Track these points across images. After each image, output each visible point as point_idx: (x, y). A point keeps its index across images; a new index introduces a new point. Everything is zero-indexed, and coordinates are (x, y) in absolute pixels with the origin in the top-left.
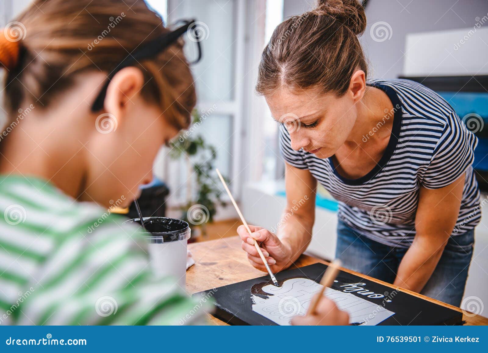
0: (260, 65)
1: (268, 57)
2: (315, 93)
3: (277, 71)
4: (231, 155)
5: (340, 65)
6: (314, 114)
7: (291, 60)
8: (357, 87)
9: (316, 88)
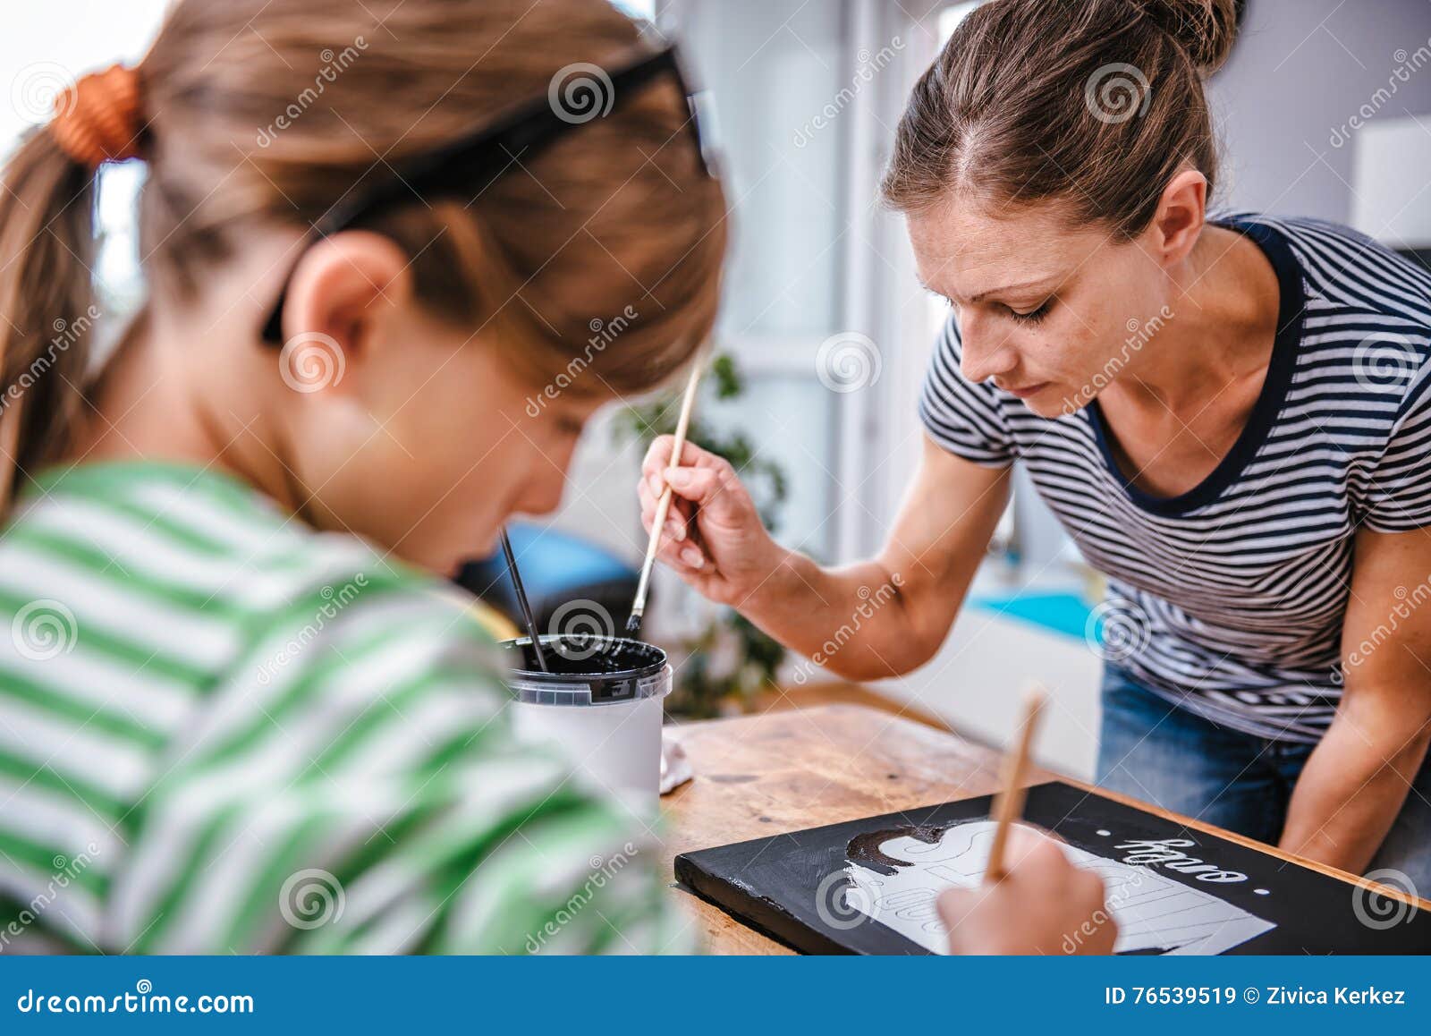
0: (904, 122)
1: (929, 97)
2: (1053, 221)
3: (951, 142)
4: (833, 477)
5: (1136, 149)
6: (1042, 282)
7: (997, 116)
8: (1179, 220)
9: (1059, 205)
